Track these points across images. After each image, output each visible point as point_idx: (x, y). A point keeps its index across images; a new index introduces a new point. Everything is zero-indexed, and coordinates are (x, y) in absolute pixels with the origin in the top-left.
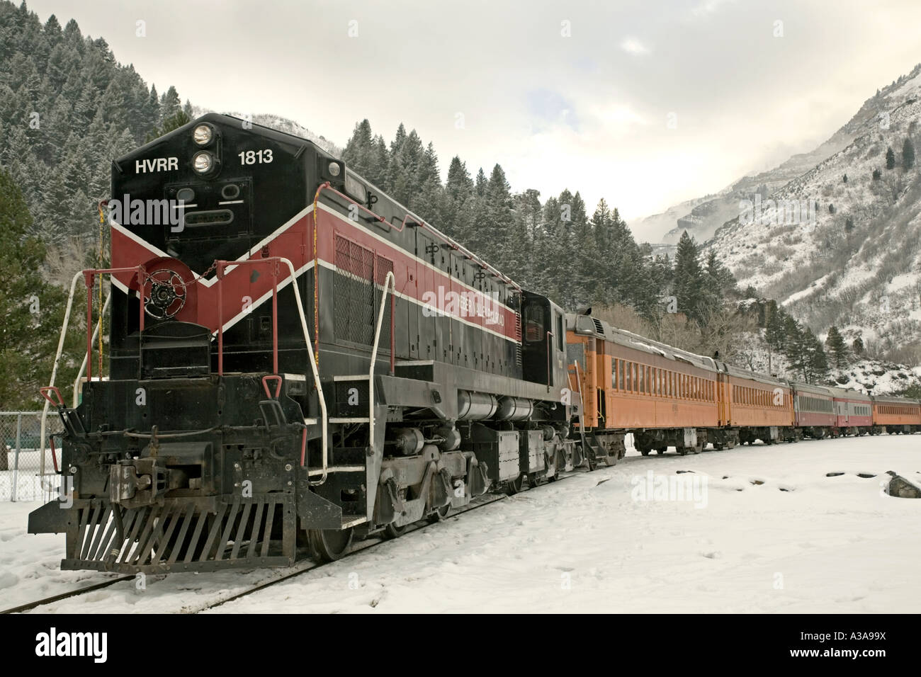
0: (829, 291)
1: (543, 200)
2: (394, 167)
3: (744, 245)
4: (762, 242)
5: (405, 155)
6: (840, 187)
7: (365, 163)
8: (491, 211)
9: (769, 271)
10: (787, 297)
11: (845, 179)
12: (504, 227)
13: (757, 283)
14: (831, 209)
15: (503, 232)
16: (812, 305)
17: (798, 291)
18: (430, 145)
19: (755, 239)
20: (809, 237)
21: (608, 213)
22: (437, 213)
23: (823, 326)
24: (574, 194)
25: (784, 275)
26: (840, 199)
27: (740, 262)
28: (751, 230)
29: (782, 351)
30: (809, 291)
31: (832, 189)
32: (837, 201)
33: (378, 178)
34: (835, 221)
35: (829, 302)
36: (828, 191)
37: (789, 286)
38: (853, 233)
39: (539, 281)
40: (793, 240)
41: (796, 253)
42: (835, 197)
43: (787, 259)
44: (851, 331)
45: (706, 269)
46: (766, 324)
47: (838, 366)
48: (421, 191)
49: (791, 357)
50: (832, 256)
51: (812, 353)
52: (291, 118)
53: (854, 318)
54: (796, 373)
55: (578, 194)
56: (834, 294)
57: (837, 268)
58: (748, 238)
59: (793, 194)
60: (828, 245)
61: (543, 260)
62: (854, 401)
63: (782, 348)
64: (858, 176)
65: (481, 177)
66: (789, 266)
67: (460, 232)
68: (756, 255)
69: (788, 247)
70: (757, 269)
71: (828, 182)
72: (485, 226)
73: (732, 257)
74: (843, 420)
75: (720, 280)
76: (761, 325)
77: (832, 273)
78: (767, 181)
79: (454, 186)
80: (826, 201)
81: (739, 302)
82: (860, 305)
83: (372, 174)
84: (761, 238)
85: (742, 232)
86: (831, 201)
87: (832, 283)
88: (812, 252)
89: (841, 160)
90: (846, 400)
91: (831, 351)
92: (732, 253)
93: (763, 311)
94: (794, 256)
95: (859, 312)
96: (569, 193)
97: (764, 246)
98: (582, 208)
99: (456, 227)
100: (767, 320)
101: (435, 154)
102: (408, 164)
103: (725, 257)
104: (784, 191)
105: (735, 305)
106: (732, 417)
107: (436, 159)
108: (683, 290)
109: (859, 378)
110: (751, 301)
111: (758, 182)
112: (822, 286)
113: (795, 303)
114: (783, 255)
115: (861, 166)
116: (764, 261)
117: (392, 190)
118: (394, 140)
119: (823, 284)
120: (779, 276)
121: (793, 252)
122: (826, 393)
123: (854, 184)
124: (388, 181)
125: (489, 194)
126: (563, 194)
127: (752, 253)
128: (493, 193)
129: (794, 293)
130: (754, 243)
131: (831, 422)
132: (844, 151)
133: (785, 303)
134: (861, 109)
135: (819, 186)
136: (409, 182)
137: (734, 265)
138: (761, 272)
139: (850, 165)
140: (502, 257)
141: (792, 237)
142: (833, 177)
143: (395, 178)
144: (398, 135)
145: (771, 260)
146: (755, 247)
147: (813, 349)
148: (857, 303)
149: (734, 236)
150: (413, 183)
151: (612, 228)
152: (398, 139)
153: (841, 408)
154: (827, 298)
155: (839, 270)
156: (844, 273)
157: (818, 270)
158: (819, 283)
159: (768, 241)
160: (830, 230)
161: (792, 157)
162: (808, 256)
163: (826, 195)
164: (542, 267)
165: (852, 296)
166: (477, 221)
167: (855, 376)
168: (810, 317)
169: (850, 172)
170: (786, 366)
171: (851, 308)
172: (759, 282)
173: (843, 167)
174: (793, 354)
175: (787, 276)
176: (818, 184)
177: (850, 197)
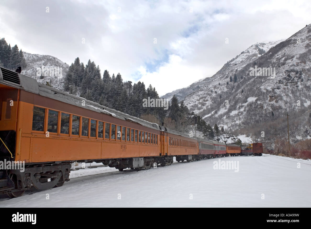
0: (215, 115)
1: (133, 84)
2: (86, 72)
3: (192, 101)
4: (197, 101)
5: (90, 69)
6: (218, 86)
7: (77, 71)
8: (116, 86)
9: (199, 109)
10: (204, 116)
11: (219, 84)
12: (120, 91)
13: (196, 112)
14: (216, 92)
15: (119, 93)
16: (211, 119)
17: (207, 115)
18: (98, 66)
19: (195, 100)
20: (210, 100)
21: (152, 89)
22: (99, 86)
23: (213, 124)
24: (142, 83)
25: (203, 110)
26: (218, 89)
27: (191, 106)
28: (194, 97)
29: (201, 131)
30: (210, 115)
31: (216, 87)
32: (217, 90)
33: (81, 75)
34: (217, 95)
35: (215, 118)
36: (215, 87)
37: (204, 113)
38: (221, 99)
39: (129, 108)
40: (206, 100)
41: (207, 104)
42: (217, 89)
43: (204, 106)
44: (221, 126)
45: (180, 106)
46: (197, 123)
47: (217, 136)
48: (94, 80)
49: (204, 133)
50: (216, 105)
51: (210, 132)
52: (55, 57)
53: (222, 123)
54: (205, 137)
55: (143, 83)
56: (217, 116)
57: (217, 109)
58: (193, 99)
59: (206, 88)
60: (215, 102)
61: (131, 102)
62: (221, 145)
63: (201, 130)
64: (223, 83)
65: (113, 76)
66: (205, 107)
67: (105, 92)
68: (196, 104)
69: (204, 102)
70: (196, 108)
71: (215, 85)
72: (114, 91)
73: (189, 105)
74: (217, 152)
75: (184, 109)
76: (196, 123)
77: (216, 110)
78: (199, 84)
79: (105, 79)
80: (215, 90)
81: (189, 116)
82: (223, 119)
83: (79, 74)
84: (197, 99)
85: (192, 98)
86: (216, 90)
87: (216, 113)
88: (211, 104)
89: (219, 79)
90: (218, 145)
91: (215, 131)
92: (189, 104)
93: (196, 119)
94: (206, 105)
95: (223, 121)
96: (140, 82)
97: (198, 102)
98: (144, 87)
99: (104, 91)
100: (197, 122)
101: (99, 69)
102: (91, 71)
103: (187, 105)
104: (203, 87)
105: (188, 117)
106: (168, 152)
107: (100, 70)
108: (173, 112)
109: (222, 139)
110: (193, 116)
111: (197, 85)
112: (213, 114)
113: (206, 118)
114: (203, 104)
115: (223, 81)
116: (198, 106)
117: (85, 79)
118: (87, 64)
119: (214, 113)
120: (202, 110)
121: (206, 104)
122: (212, 143)
123: (222, 85)
124: (84, 76)
125: (115, 82)
126: (139, 82)
127: (195, 104)
128: (117, 81)
129: (206, 115)
130: (195, 101)
131: (213, 153)
132: (219, 76)
133: (203, 118)
134: (224, 66)
135: (213, 86)
136: (91, 77)
137: (190, 107)
138: (197, 109)
139: (221, 80)
140: (118, 101)
141: (206, 99)
142: (216, 83)
143: (86, 75)
144: (88, 63)
145: (200, 106)
146: (195, 102)
147: (210, 130)
148: (223, 118)
149: (190, 99)
150: (92, 77)
151: (153, 93)
152: (88, 64)
153: (216, 148)
154: (215, 117)
155: (218, 109)
156: (219, 110)
157: (212, 109)
158: (213, 113)
159: (199, 100)
160: (215, 98)
161: (206, 78)
162: (210, 105)
163: (215, 88)
164: (131, 104)
165: (221, 116)
166: (111, 89)
167: (222, 138)
168: (210, 122)
169: (221, 82)
170: (202, 135)
171: (221, 120)
172: (197, 112)
173: (219, 81)
174: (205, 132)
175: (204, 110)
176: (213, 85)
177: (221, 89)
